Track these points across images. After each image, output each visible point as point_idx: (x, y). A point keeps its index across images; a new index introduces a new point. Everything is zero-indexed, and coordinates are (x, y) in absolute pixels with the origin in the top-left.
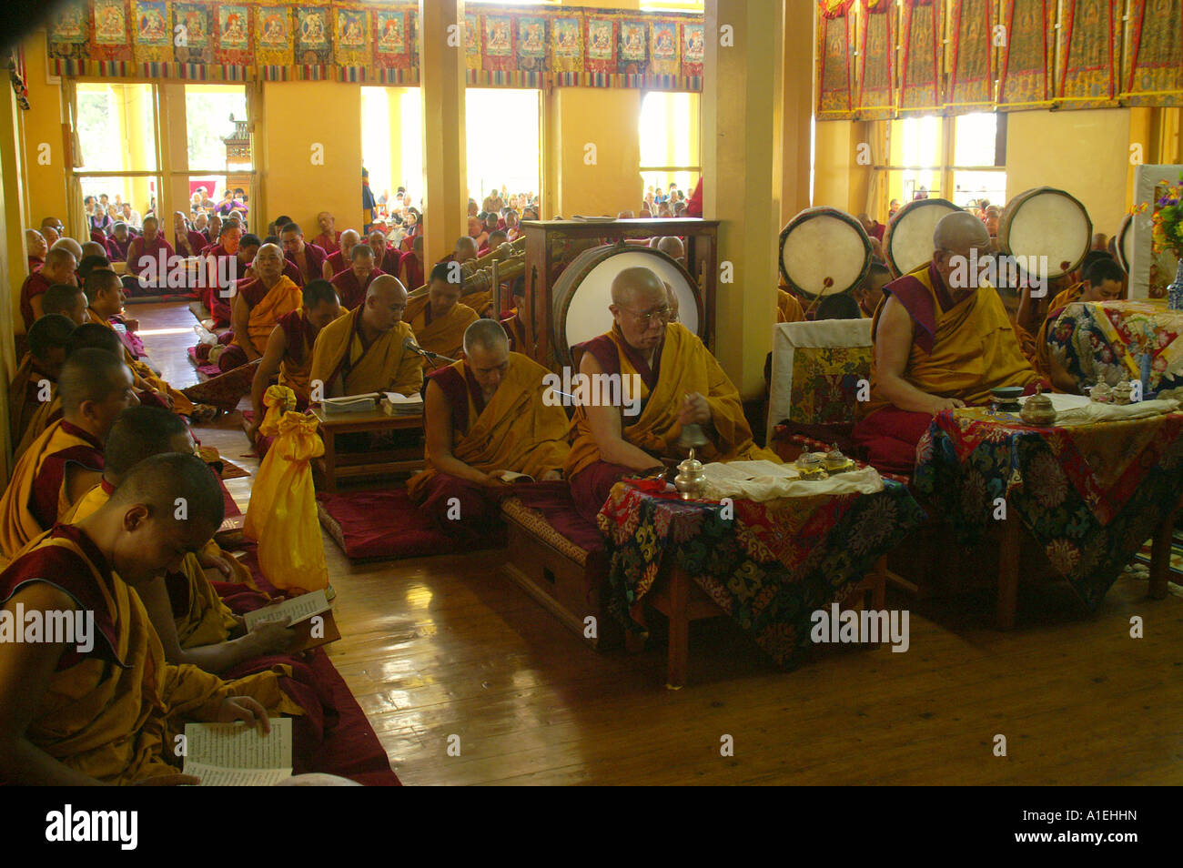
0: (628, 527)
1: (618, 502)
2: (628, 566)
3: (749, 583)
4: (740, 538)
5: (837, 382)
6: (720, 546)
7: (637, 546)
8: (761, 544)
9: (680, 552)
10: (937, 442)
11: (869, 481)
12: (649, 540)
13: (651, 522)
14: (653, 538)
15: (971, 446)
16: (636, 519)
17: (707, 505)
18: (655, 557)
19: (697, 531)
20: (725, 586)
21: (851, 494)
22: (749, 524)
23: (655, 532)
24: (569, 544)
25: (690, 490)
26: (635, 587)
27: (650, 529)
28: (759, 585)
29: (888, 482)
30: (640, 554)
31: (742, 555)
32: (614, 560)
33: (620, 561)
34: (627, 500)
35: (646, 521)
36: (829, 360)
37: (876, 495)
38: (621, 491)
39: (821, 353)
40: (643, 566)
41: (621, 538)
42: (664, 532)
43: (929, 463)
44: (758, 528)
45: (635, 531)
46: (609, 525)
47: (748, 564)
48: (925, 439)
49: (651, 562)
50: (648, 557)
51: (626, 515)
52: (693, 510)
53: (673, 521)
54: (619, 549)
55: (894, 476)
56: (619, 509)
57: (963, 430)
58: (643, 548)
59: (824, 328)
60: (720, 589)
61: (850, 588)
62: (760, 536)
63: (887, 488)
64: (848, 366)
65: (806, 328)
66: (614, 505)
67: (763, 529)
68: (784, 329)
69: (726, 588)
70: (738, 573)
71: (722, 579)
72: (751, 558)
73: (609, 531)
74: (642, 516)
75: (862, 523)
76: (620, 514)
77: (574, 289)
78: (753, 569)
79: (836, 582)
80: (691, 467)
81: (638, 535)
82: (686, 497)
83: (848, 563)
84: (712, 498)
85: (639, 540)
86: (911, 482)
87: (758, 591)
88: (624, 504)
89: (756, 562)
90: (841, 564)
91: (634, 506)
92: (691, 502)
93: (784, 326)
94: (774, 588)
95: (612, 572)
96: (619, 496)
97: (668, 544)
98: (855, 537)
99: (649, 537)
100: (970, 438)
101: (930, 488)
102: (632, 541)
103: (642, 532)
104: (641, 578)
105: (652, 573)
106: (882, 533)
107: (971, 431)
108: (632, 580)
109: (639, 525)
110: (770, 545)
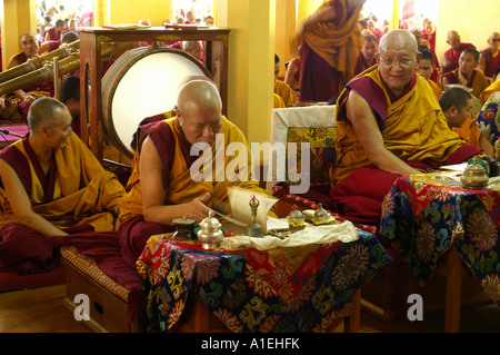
0: (161, 272)
1: (153, 252)
2: (161, 302)
3: (256, 314)
4: (248, 279)
5: (320, 152)
6: (234, 286)
7: (168, 286)
8: (265, 284)
9: (202, 292)
10: (397, 200)
11: (347, 232)
12: (177, 282)
13: (179, 268)
14: (181, 280)
15: (424, 203)
16: (168, 265)
17: (223, 254)
18: (182, 296)
19: (216, 275)
20: (238, 317)
21: (334, 243)
22: (256, 268)
23: (182, 276)
24: (114, 284)
25: (209, 242)
26: (166, 318)
27: (178, 273)
28: (264, 316)
29: (362, 233)
30: (171, 293)
31: (250, 292)
32: (150, 297)
33: (155, 298)
34: (160, 250)
35: (175, 267)
36: (313, 136)
37: (353, 243)
38: (155, 243)
39: (308, 131)
40: (173, 303)
41: (155, 280)
42: (189, 276)
43: (391, 216)
44: (263, 271)
45: (167, 274)
46: (146, 269)
47: (255, 299)
48: (388, 197)
49: (179, 299)
50: (176, 295)
51: (159, 262)
52: (212, 258)
53: (196, 267)
54: (154, 288)
55: (365, 226)
56: (154, 256)
57: (417, 192)
58: (172, 288)
59: (310, 112)
60: (233, 320)
61: (333, 316)
62: (265, 277)
63: (361, 237)
64: (328, 141)
65: (296, 112)
66: (150, 253)
67: (266, 272)
68: (280, 114)
69: (239, 319)
70: (248, 306)
71: (235, 312)
72: (257, 294)
73: (146, 274)
74: (172, 263)
75: (343, 265)
76: (154, 260)
77: (118, 81)
78: (259, 303)
79: (323, 311)
80: (209, 223)
81: (168, 278)
82: (206, 247)
83: (332, 296)
84: (227, 248)
85: (170, 282)
86: (378, 230)
87: (263, 321)
88: (158, 253)
89: (262, 298)
90: (326, 298)
91: (166, 254)
92: (210, 252)
93: (279, 110)
94: (276, 317)
95: (148, 306)
96: (154, 246)
97: (193, 286)
98: (337, 276)
99: (177, 279)
100: (423, 197)
101: (392, 236)
102: (164, 282)
103: (172, 275)
104: (171, 311)
105: (180, 307)
106: (358, 273)
107: (424, 192)
108: (164, 314)
109: (170, 270)
110: (272, 284)
